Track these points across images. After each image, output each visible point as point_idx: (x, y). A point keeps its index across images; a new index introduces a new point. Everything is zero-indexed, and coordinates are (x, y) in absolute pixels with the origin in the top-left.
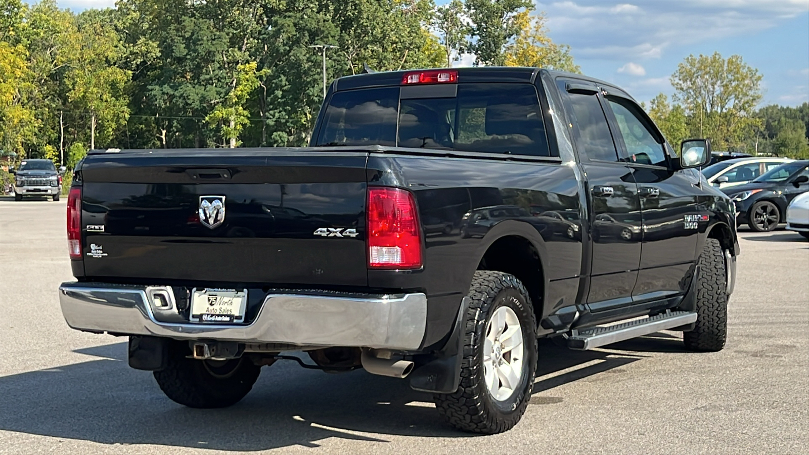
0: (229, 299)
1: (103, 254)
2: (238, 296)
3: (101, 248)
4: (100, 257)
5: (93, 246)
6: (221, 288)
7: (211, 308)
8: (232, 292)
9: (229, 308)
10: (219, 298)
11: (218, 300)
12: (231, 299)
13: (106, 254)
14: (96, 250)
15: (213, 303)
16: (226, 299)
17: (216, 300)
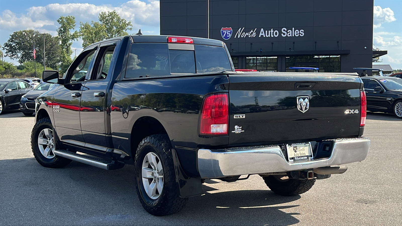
0: (302, 148)
1: (242, 131)
2: (306, 146)
3: (241, 127)
4: (240, 132)
5: (236, 127)
6: (299, 143)
7: (296, 153)
8: (303, 144)
9: (304, 152)
10: (298, 148)
11: (298, 149)
12: (303, 148)
13: (244, 131)
14: (238, 129)
15: (296, 151)
16: (301, 148)
17: (297, 149)
